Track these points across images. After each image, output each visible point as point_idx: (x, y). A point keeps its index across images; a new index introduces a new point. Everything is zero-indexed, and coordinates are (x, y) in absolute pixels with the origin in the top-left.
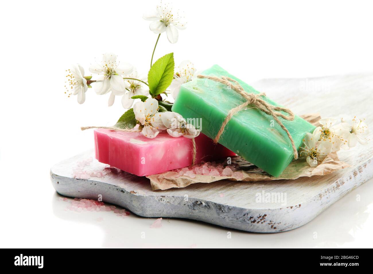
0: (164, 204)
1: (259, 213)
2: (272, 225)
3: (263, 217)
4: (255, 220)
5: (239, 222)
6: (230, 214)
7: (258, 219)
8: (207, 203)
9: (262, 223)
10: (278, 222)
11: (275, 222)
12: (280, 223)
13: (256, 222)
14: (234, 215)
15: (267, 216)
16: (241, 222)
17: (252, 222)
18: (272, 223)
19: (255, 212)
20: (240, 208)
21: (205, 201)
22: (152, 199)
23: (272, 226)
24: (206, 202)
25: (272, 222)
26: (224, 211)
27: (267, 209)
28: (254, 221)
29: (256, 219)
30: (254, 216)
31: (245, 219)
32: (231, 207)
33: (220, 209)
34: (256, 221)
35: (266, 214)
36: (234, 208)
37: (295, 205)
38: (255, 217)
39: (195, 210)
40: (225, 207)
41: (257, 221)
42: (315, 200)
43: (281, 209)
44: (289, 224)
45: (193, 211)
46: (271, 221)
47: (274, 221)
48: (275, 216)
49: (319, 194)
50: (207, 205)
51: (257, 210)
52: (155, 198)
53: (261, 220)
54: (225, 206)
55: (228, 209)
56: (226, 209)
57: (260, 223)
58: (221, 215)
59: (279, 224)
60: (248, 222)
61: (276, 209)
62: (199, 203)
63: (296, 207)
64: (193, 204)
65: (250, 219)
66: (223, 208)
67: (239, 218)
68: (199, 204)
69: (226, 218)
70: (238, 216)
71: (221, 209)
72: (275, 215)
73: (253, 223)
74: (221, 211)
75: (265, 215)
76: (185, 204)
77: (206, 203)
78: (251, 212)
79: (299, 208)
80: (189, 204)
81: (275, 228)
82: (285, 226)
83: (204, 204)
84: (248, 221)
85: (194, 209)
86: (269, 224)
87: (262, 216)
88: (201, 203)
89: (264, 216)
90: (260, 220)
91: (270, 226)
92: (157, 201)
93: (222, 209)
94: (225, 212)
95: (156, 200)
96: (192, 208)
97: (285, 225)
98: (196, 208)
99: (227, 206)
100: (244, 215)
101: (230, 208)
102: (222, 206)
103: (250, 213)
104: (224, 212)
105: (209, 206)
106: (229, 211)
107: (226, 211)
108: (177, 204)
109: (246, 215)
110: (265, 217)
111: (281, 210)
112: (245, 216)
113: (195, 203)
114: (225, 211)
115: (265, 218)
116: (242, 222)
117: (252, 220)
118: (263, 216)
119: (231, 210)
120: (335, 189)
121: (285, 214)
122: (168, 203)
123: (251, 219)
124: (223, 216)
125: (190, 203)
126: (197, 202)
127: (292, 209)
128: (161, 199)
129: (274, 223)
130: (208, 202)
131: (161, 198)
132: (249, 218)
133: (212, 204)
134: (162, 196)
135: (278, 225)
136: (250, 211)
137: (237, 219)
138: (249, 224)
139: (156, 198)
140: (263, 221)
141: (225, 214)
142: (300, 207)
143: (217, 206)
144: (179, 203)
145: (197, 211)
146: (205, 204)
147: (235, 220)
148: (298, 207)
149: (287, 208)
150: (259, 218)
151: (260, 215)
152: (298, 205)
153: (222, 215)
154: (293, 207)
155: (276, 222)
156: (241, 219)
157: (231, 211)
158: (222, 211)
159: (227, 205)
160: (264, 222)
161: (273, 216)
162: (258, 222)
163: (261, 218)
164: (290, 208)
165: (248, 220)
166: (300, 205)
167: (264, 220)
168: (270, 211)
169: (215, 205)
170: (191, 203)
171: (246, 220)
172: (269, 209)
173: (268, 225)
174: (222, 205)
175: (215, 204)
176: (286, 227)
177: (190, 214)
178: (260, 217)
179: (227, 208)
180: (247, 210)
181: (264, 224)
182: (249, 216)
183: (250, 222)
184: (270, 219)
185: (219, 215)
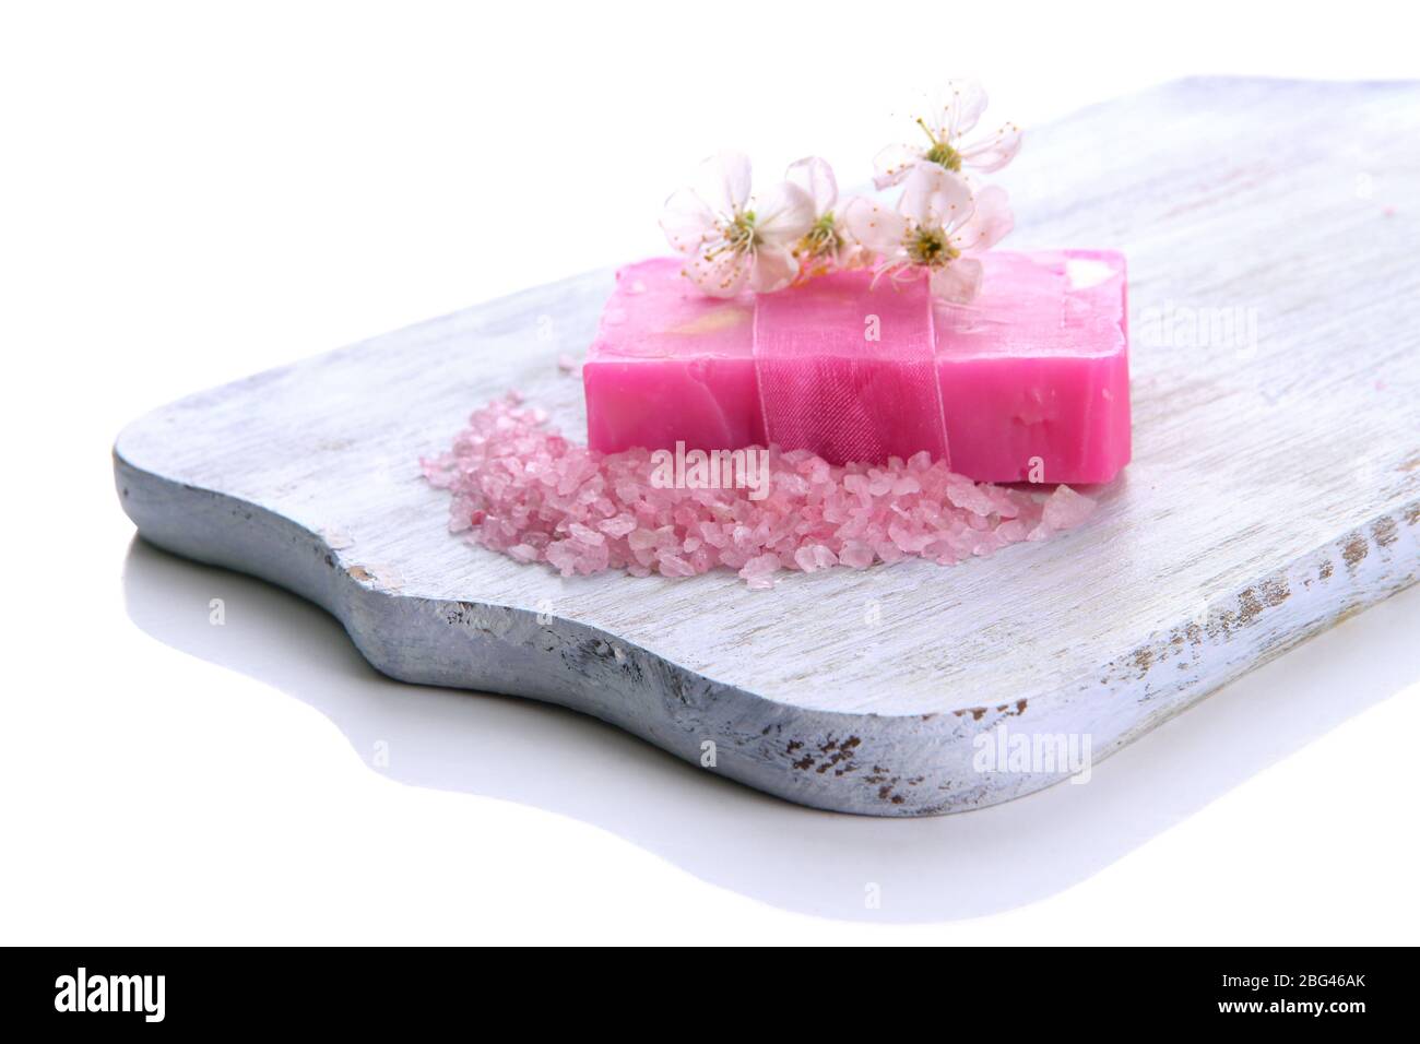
0: (472, 637)
1: (829, 730)
2: (885, 784)
3: (843, 747)
4: (808, 755)
5: (748, 759)
6: (712, 718)
7: (822, 753)
8: (632, 657)
9: (839, 773)
10: (911, 771)
11: (896, 776)
12: (921, 779)
13: (813, 768)
14: (729, 723)
15: (860, 746)
16: (752, 756)
17: (797, 764)
18: (882, 779)
19: (813, 721)
20: (752, 697)
21: (628, 645)
22: (422, 609)
23: (884, 792)
24: (628, 651)
25: (882, 774)
26: (689, 702)
27: (865, 711)
28: (806, 763)
29: (813, 754)
30: (806, 742)
31: (769, 747)
32: (718, 684)
33: (677, 689)
34: (812, 762)
35: (856, 736)
36: (730, 693)
37: (1000, 703)
38: (808, 745)
39: (589, 677)
40: (695, 683)
41: (819, 762)
42: (1108, 682)
43: (925, 718)
44: (965, 788)
45: (581, 679)
46: (876, 769)
47: (889, 768)
48: (898, 748)
49: (1137, 653)
50: (630, 665)
51: (822, 713)
52: (434, 610)
53: (835, 759)
54: (693, 679)
55: (707, 695)
56: (698, 694)
57: (832, 770)
58: (678, 718)
59: (914, 784)
60: (783, 764)
61: (902, 718)
62: (602, 649)
63: (1003, 712)
64: (580, 653)
65: (789, 751)
66: (687, 689)
67: (747, 740)
68: (605, 656)
69: (696, 731)
70: (743, 732)
71: (679, 688)
72: (899, 742)
73: (800, 769)
74: (679, 700)
75: (854, 741)
76: (551, 648)
77: (627, 655)
78: (796, 720)
79: (1015, 717)
80: (566, 648)
81: (897, 799)
82: (944, 795)
83: (620, 656)
84: (778, 759)
85: (583, 673)
86: (871, 780)
87: (838, 744)
88: (612, 654)
89: (848, 744)
90: (830, 762)
91: (876, 787)
92: (441, 622)
93: (683, 690)
94: (694, 706)
95: (437, 618)
96: (579, 669)
97: (940, 788)
98: (591, 669)
99: (704, 679)
100: (766, 731)
101: (714, 690)
102: (683, 677)
103: (789, 722)
104: (688, 707)
105: (638, 670)
106: (709, 702)
107: (699, 703)
108: (519, 644)
109: (774, 731)
110: (851, 749)
111: (928, 723)
112: (768, 737)
113: (588, 646)
114: (694, 702)
115: (851, 754)
116: (758, 760)
117: (799, 755)
118: (842, 741)
119: (715, 699)
120: (1230, 625)
121: (943, 744)
122: (485, 634)
123: (794, 751)
124: (687, 724)
125: (572, 646)
126: (598, 644)
127: (983, 721)
128: (460, 615)
129: (894, 780)
130: (637, 649)
131: (458, 611)
132: (786, 748)
133: (649, 661)
134: (464, 603)
135: (912, 788)
136: (790, 715)
137: (740, 743)
138: (784, 769)
139: (438, 611)
140: (841, 764)
141: (693, 716)
142: (1019, 714)
143: (665, 676)
144: (528, 638)
145: (597, 683)
146: (624, 656)
147: (732, 744)
148: (1012, 714)
149: (959, 714)
150: (824, 749)
151: (832, 739)
152: (1011, 702)
153: (684, 719)
154: (984, 714)
155: (903, 777)
156: (753, 745)
157: (716, 705)
158: (683, 699)
159: (706, 676)
160: (849, 769)
161: (887, 746)
162: (823, 769)
163: (837, 751)
164: (971, 715)
165: (782, 755)
166: (1022, 705)
167: (849, 760)
168: (876, 726)
169: (659, 668)
170: (574, 646)
171: (772, 752)
172: (874, 712)
173: (867, 784)
174: (687, 671)
175: (661, 663)
176: (952, 800)
177: (574, 690)
178: (831, 745)
179: (702, 689)
180: (780, 711)
181: (849, 778)
182: (783, 735)
183: (789, 765)
184: (873, 760)
185: (672, 715)
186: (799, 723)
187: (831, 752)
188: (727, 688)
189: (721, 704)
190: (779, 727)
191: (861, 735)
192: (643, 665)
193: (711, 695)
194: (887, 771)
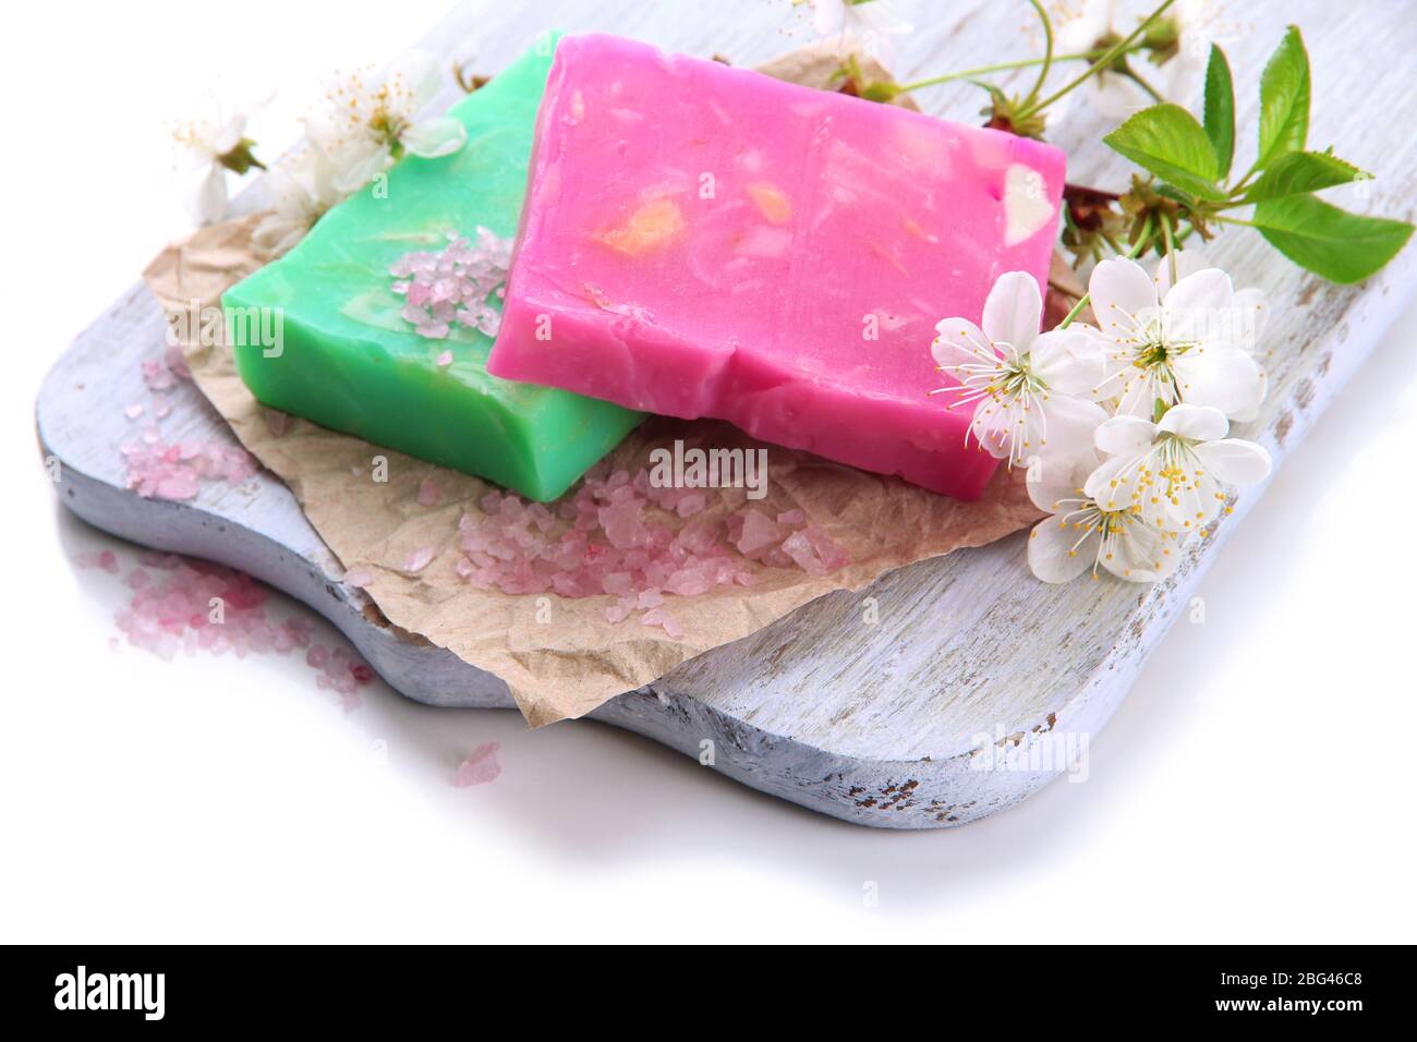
1: (888, 776)
2: (942, 811)
3: (903, 789)
4: (871, 797)
5: (810, 796)
6: (770, 764)
7: (883, 795)
8: (677, 700)
9: (899, 808)
10: (965, 799)
11: (951, 804)
12: (974, 803)
13: (875, 805)
14: (788, 768)
15: (918, 787)
16: (814, 795)
17: (858, 803)
18: (939, 808)
19: (872, 768)
20: (810, 749)
21: (670, 689)
23: (940, 817)
24: (671, 694)
25: (939, 805)
26: (745, 749)
27: (918, 757)
28: (869, 802)
29: (875, 796)
30: (867, 787)
31: (831, 790)
32: (774, 736)
33: (731, 736)
34: (875, 802)
35: (914, 779)
36: (786, 744)
37: (1033, 725)
38: (869, 789)
39: (631, 710)
40: (749, 733)
41: (880, 802)
44: (1010, 798)
45: (622, 710)
46: (934, 802)
47: (946, 799)
48: (952, 783)
50: (676, 707)
51: (879, 762)
53: (896, 799)
54: (747, 728)
55: (763, 744)
56: (754, 744)
57: (894, 807)
58: (734, 758)
59: (967, 806)
60: (846, 803)
61: (952, 758)
62: (644, 690)
65: (851, 794)
66: (741, 738)
67: (809, 784)
68: (646, 695)
69: (755, 771)
70: (803, 776)
71: (733, 736)
72: (953, 779)
73: (863, 807)
74: (734, 745)
75: (913, 784)
77: (671, 698)
78: (856, 769)
81: (952, 819)
82: (993, 807)
83: (664, 699)
84: (841, 799)
85: (624, 706)
86: (929, 810)
87: (898, 787)
88: (655, 695)
89: (906, 786)
90: (891, 801)
91: (934, 815)
93: (738, 738)
94: (750, 752)
97: (991, 805)
98: (632, 703)
99: (758, 730)
100: (827, 779)
101: (770, 740)
102: (736, 725)
103: (850, 771)
104: (745, 752)
105: (686, 713)
106: (767, 750)
107: (755, 750)
109: (836, 779)
110: (910, 790)
112: (830, 783)
114: (750, 749)
115: (910, 794)
116: (821, 798)
117: (862, 797)
118: (902, 784)
119: (772, 748)
121: (990, 772)
123: (857, 794)
124: (742, 763)
129: (950, 808)
130: (684, 697)
132: (848, 792)
133: (696, 706)
135: (966, 809)
136: (850, 766)
137: (801, 785)
138: (847, 806)
140: (902, 802)
141: (751, 760)
142: (1050, 729)
143: (716, 723)
145: (640, 716)
146: (668, 699)
147: (793, 784)
150: (886, 792)
151: (890, 784)
152: (1043, 719)
153: (742, 760)
155: (958, 804)
156: (814, 787)
157: (772, 753)
158: (738, 745)
159: (758, 727)
160: (908, 804)
161: (942, 783)
162: (885, 806)
163: (897, 793)
165: (845, 797)
166: (1052, 720)
167: (908, 798)
168: (930, 768)
169: (708, 715)
171: (835, 794)
172: (925, 756)
173: (926, 813)
174: (737, 722)
175: (709, 710)
176: (999, 808)
177: (613, 715)
178: (892, 789)
179: (758, 740)
180: (840, 762)
181: (909, 811)
182: (845, 782)
183: (852, 803)
184: (931, 796)
185: (727, 755)
186: (859, 772)
187: (892, 794)
188: (783, 740)
189: (779, 753)
190: (840, 776)
191: (917, 778)
192: (690, 709)
193: (768, 745)
194: (944, 802)
